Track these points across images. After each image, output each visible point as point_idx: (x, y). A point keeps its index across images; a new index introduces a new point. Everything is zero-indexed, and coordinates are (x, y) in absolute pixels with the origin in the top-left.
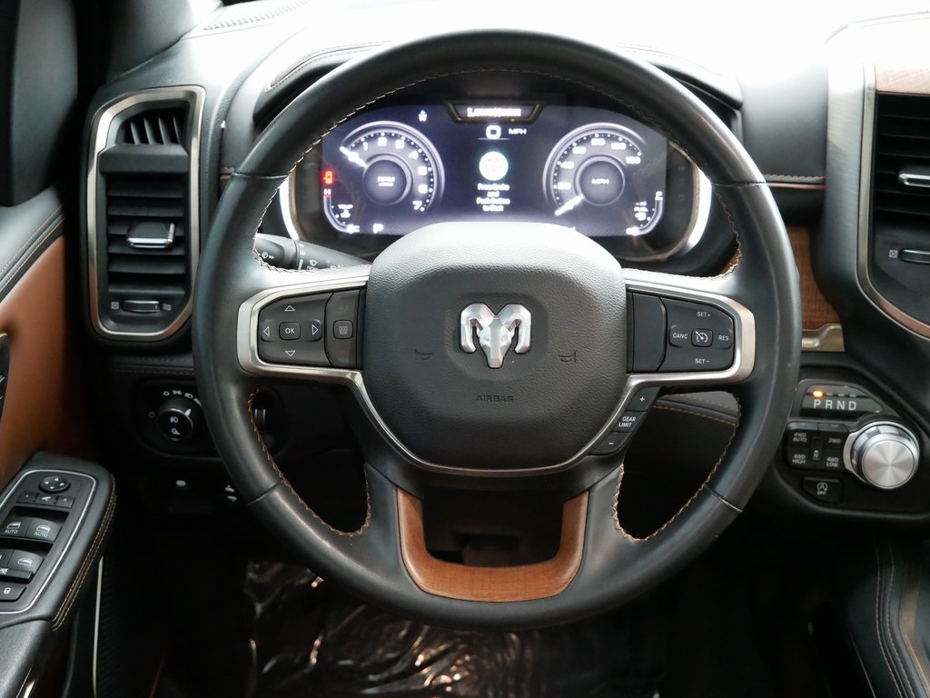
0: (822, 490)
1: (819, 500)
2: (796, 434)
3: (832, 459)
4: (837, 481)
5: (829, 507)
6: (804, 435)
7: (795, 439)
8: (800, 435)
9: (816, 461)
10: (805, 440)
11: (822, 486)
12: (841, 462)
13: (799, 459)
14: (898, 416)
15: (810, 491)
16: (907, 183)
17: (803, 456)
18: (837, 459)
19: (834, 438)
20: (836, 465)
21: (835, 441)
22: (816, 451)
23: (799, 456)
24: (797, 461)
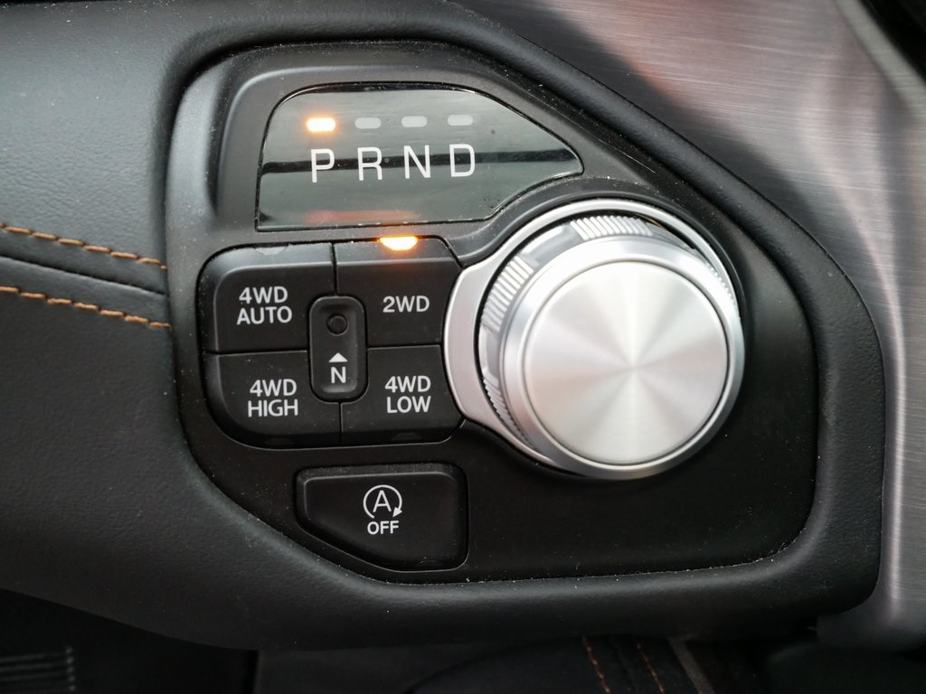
0: (383, 515)
2: (246, 296)
3: (407, 384)
4: (437, 471)
5: (418, 581)
6: (280, 293)
7: (243, 317)
8: (263, 295)
9: (340, 399)
10: (285, 315)
11: (382, 502)
12: (442, 389)
13: (272, 399)
14: (638, 181)
17: (289, 386)
18: (423, 382)
19: (400, 293)
20: (423, 405)
21: (405, 305)
22: (338, 358)
23: (272, 388)
24: (264, 409)
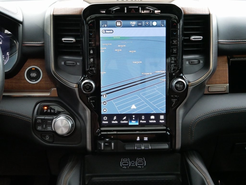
0: (47, 138)
1: (47, 141)
3: (49, 128)
4: (51, 135)
6: (40, 120)
7: (38, 122)
8: (39, 120)
9: (44, 128)
10: (41, 122)
12: (52, 128)
13: (39, 128)
15: (43, 138)
16: (63, 41)
17: (40, 127)
21: (49, 122)
22: (44, 125)
23: (39, 127)
24: (39, 129)
